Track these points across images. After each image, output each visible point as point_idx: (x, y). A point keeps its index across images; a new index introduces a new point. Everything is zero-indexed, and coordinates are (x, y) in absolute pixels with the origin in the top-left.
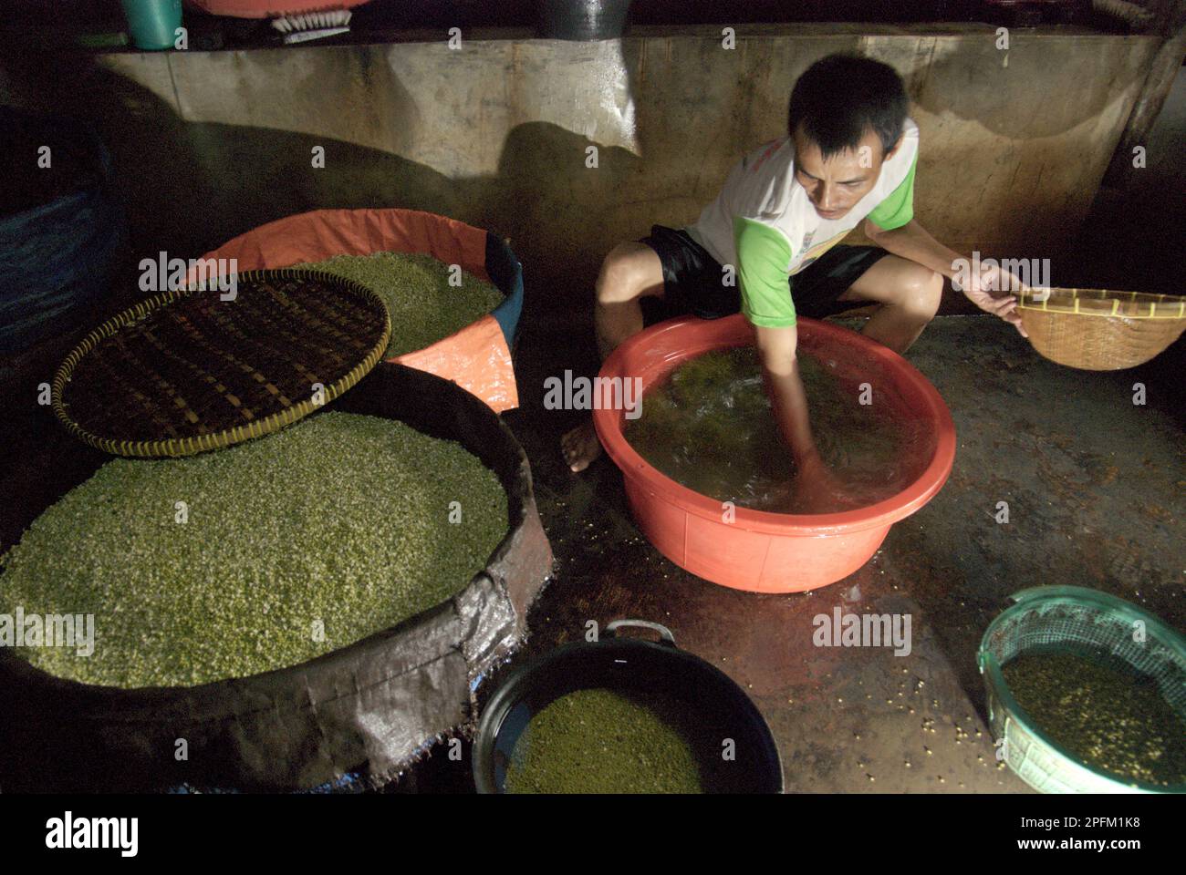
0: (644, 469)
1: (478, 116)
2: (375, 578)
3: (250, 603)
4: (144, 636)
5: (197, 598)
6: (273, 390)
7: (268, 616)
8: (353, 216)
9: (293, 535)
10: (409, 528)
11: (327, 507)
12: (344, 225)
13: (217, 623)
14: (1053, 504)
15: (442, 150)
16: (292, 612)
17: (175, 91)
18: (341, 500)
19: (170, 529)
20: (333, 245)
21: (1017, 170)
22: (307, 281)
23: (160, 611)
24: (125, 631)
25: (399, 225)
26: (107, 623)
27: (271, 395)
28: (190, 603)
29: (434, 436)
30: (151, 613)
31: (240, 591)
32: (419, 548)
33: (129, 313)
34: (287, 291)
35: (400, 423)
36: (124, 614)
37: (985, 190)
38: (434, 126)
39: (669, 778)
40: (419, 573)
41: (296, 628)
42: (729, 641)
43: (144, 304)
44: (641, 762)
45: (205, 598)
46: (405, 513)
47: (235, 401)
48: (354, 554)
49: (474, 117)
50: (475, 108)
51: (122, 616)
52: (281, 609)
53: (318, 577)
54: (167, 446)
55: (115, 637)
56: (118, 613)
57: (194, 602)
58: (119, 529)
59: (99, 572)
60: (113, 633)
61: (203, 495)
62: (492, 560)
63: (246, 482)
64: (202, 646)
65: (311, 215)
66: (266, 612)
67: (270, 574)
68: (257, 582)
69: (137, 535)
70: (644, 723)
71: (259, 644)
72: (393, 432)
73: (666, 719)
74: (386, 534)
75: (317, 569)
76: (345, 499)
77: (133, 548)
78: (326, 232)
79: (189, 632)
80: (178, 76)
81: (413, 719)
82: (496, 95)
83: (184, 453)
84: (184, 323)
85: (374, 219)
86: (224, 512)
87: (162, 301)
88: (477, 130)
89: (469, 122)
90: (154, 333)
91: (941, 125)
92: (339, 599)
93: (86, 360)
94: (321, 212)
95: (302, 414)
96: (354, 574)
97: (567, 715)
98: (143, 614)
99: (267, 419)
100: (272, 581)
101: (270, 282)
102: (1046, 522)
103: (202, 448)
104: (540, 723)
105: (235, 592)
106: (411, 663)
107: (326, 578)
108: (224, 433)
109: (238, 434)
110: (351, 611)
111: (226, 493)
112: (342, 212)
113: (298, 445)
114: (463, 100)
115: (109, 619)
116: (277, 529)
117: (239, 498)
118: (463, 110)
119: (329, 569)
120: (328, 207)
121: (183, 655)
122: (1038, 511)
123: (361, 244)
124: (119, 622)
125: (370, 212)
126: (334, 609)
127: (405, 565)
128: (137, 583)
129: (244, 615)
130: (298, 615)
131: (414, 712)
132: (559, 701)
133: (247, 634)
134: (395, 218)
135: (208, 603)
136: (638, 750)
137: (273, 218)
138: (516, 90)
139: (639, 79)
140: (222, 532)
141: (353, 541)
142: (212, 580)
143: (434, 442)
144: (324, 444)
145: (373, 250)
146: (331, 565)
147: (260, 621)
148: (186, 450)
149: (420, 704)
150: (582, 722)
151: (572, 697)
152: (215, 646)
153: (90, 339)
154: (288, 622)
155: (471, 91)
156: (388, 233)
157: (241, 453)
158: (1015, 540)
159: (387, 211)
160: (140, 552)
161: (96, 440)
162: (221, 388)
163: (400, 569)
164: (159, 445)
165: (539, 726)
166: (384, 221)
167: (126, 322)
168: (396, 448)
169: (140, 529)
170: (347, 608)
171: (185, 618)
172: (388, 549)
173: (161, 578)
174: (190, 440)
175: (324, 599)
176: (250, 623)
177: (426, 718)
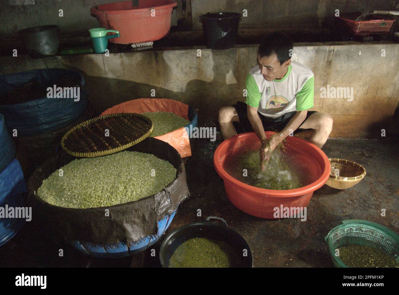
0: (225, 174)
1: (188, 72)
2: (136, 191)
3: (102, 195)
4: (74, 201)
5: (89, 192)
6: (118, 142)
7: (106, 198)
8: (151, 101)
9: (117, 180)
10: (148, 180)
11: (128, 174)
12: (148, 103)
13: (93, 198)
14: (374, 200)
15: (178, 82)
16: (112, 197)
17: (104, 64)
18: (132, 173)
19: (85, 176)
20: (145, 109)
21: (368, 89)
22: (133, 116)
23: (79, 194)
24: (70, 199)
25: (164, 104)
26: (66, 197)
27: (117, 143)
28: (87, 193)
29: (162, 159)
30: (77, 195)
31: (100, 192)
32: (150, 185)
33: (84, 123)
34: (128, 119)
35: (153, 155)
36: (70, 195)
37: (357, 96)
38: (176, 74)
39: (220, 265)
40: (149, 191)
41: (113, 201)
42: (250, 231)
43: (89, 121)
44: (212, 260)
45: (91, 192)
46: (148, 177)
47: (107, 145)
48: (132, 185)
49: (187, 72)
50: (188, 69)
51: (69, 196)
52: (110, 197)
53: (121, 190)
54: (87, 155)
55: (67, 201)
56: (69, 195)
57: (88, 193)
58: (72, 175)
59: (66, 184)
60: (67, 200)
61: (96, 169)
62: (167, 187)
63: (107, 167)
64: (88, 203)
65: (139, 100)
66: (106, 197)
67: (109, 188)
68: (105, 190)
69: (77, 177)
70: (215, 249)
71: (102, 204)
72: (150, 157)
73: (223, 249)
74: (142, 181)
75: (121, 188)
76: (133, 173)
77: (75, 180)
78: (143, 105)
79: (85, 200)
80: (105, 60)
81: (140, 229)
82: (194, 65)
83: (92, 157)
84: (98, 126)
85: (157, 102)
86: (100, 173)
87: (94, 120)
88: (188, 76)
89: (186, 73)
90: (90, 128)
91: (339, 74)
92: (125, 196)
93: (71, 134)
94: (142, 99)
95: (124, 148)
96: (131, 190)
97: (193, 244)
98: (75, 195)
99: (114, 149)
100: (109, 190)
101: (123, 116)
102: (370, 205)
103: (96, 156)
104: (184, 245)
105: (99, 192)
106: (140, 211)
107: (123, 191)
108: (102, 151)
109: (106, 152)
110: (128, 199)
111: (102, 169)
112: (148, 99)
113: (123, 158)
114: (184, 67)
115: (66, 196)
116: (113, 178)
117: (105, 170)
118: (184, 70)
119: (124, 188)
120: (144, 98)
121: (83, 206)
122: (367, 202)
123: (153, 109)
124: (69, 197)
125: (156, 99)
126: (124, 198)
127: (145, 189)
128: (74, 188)
129: (100, 197)
130: (114, 198)
131: (141, 227)
132: (191, 240)
133: (100, 202)
134: (163, 101)
135: (91, 193)
136: (212, 256)
137: (128, 100)
138: (199, 64)
139: (237, 60)
140: (99, 178)
141: (132, 182)
142: (93, 188)
143: (161, 160)
144: (131, 159)
145: (156, 111)
146: (125, 187)
147: (104, 199)
148: (92, 156)
149: (143, 225)
150: (197, 246)
151: (195, 239)
152: (91, 204)
153: (73, 129)
154: (111, 200)
155: (186, 64)
156: (161, 106)
157: (108, 159)
158: (357, 210)
159: (161, 99)
160: (77, 181)
161: (70, 152)
162: (104, 141)
163: (143, 190)
164: (85, 154)
165: (184, 246)
166: (160, 102)
167: (83, 125)
168: (150, 161)
169: (78, 176)
170: (127, 198)
171: (85, 197)
172: (142, 185)
173: (81, 187)
174: (93, 153)
175: (121, 195)
176: (101, 199)
177: (144, 229)
